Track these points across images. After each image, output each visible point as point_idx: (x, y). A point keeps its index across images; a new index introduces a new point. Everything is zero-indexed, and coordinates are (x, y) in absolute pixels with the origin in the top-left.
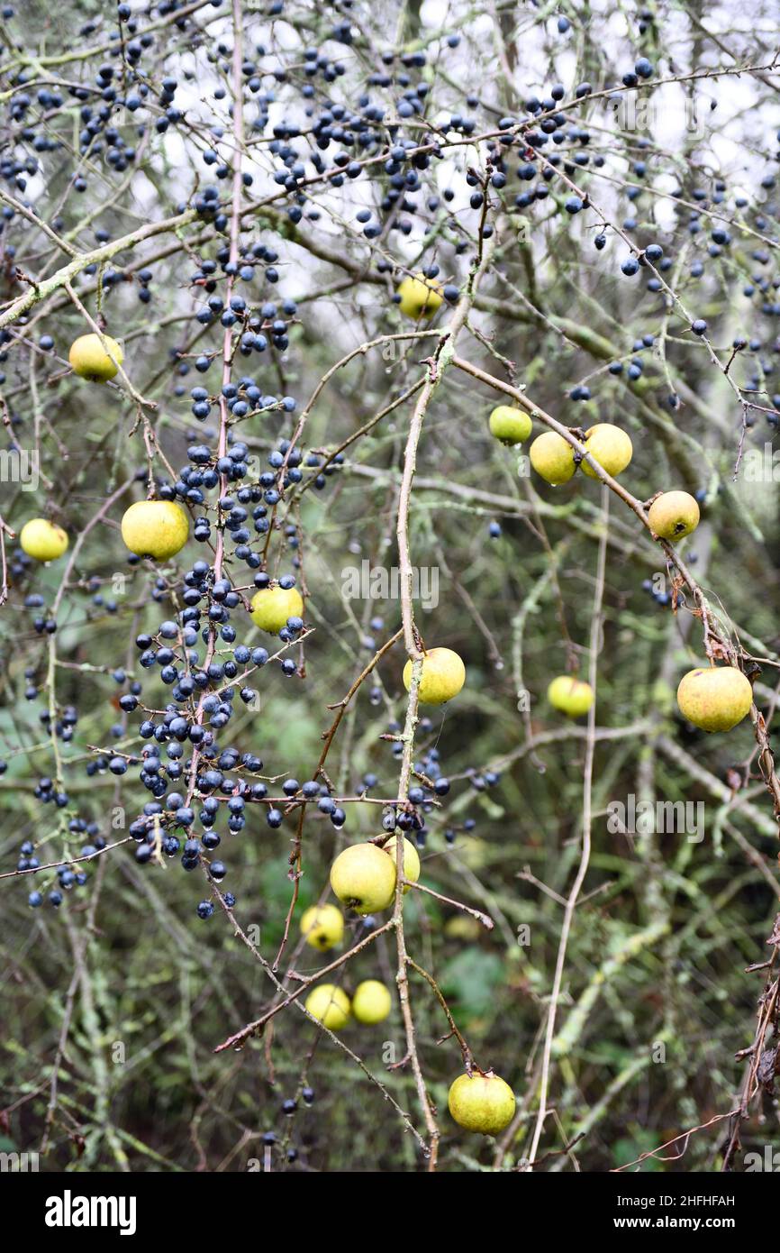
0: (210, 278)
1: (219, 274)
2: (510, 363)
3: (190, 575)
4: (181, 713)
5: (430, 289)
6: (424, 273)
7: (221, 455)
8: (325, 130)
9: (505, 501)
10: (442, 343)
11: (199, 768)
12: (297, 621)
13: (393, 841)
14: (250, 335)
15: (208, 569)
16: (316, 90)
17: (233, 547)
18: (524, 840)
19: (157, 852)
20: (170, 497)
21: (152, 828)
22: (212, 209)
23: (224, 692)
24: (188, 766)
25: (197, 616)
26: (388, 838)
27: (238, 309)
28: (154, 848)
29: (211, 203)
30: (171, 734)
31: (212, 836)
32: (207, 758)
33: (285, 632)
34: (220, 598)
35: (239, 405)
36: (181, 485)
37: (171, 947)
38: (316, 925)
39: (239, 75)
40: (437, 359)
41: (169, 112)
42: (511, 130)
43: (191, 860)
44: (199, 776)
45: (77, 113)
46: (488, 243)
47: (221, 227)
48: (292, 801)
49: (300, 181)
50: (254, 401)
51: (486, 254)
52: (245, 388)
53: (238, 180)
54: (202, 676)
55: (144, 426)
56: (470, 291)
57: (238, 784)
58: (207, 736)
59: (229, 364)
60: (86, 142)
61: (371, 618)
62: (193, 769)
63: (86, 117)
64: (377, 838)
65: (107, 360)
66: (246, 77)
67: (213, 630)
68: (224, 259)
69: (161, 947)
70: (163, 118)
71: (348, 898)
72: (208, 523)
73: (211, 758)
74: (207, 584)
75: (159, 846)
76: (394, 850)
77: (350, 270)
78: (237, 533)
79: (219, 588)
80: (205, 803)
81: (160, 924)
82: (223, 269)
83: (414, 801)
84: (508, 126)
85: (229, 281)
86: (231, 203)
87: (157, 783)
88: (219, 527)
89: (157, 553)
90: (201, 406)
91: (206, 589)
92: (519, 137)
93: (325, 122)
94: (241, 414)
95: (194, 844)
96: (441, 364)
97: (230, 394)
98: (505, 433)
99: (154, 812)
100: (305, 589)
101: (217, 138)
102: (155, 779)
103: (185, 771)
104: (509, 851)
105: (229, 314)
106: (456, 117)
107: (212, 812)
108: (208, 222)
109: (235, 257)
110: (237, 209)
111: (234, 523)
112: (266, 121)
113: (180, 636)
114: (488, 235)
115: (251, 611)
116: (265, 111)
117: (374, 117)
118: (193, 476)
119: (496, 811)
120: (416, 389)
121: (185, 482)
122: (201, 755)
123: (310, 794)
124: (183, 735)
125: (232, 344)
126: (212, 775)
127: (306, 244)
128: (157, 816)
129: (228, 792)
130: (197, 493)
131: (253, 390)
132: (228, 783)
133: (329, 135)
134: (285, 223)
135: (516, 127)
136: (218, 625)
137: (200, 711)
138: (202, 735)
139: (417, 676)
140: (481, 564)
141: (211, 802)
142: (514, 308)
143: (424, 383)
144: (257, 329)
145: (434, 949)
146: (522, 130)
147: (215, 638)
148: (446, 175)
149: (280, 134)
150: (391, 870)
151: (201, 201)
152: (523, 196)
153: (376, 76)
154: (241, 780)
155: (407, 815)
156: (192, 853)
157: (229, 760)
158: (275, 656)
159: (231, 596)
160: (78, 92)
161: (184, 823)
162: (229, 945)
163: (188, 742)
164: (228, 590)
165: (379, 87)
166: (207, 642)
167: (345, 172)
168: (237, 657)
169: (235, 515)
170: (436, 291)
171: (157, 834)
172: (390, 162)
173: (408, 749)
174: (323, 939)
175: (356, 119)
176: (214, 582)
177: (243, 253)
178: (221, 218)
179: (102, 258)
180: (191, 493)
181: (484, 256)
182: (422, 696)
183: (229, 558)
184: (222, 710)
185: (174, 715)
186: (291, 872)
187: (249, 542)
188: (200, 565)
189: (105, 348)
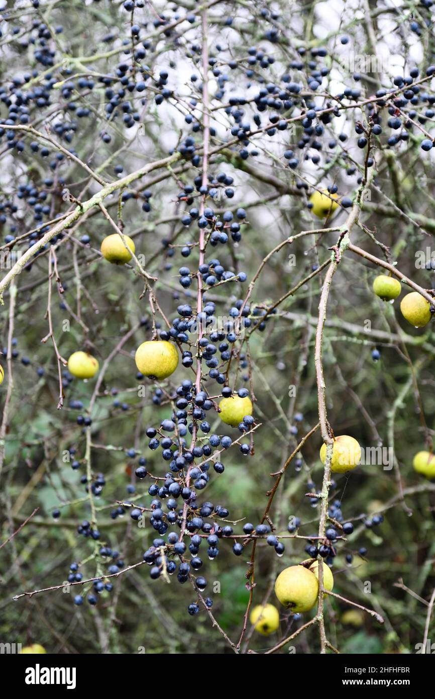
0: (189, 196)
1: (195, 193)
2: (386, 247)
3: (180, 389)
4: (176, 479)
5: (333, 200)
6: (329, 190)
7: (199, 311)
8: (263, 99)
9: (380, 334)
10: (342, 236)
11: (188, 515)
12: (250, 418)
13: (316, 564)
14: (217, 233)
15: (191, 385)
16: (255, 73)
17: (207, 370)
18: (393, 559)
19: (164, 572)
20: (166, 338)
21: (159, 555)
22: (191, 152)
23: (203, 465)
24: (181, 514)
25: (185, 416)
26: (312, 562)
27: (209, 216)
28: (162, 569)
29: (190, 148)
30: (169, 493)
31: (197, 560)
32: (193, 509)
33: (242, 426)
34: (200, 404)
35: (210, 278)
36: (173, 330)
37: (161, 630)
38: (261, 618)
39: (207, 65)
40: (339, 246)
41: (163, 91)
42: (384, 98)
43: (183, 576)
44: (188, 521)
45: (103, 92)
46: (370, 170)
47: (196, 164)
48: (249, 537)
49: (248, 133)
50: (219, 276)
51: (370, 177)
52: (214, 267)
53: (207, 132)
54: (189, 455)
55: (149, 292)
56: (359, 201)
57: (213, 526)
58: (193, 494)
59: (203, 251)
60: (110, 111)
61: (294, 414)
62: (184, 517)
63: (109, 95)
64: (305, 561)
65: (125, 250)
66: (210, 67)
67: (196, 424)
68: (199, 184)
69: (154, 630)
70: (159, 96)
71: (287, 602)
72: (191, 355)
73: (195, 509)
74: (191, 395)
75: (165, 568)
76: (316, 570)
77: (278, 187)
78: (210, 361)
79: (200, 397)
80: (192, 539)
81: (154, 615)
82: (198, 190)
83: (330, 538)
84: (382, 95)
85: (201, 199)
86: (202, 148)
87: (161, 525)
88: (199, 357)
89: (159, 375)
90: (186, 279)
91: (191, 398)
92: (390, 102)
93: (262, 95)
94: (211, 284)
95: (185, 566)
96: (341, 250)
97: (204, 271)
98: (383, 293)
99: (160, 545)
100: (254, 397)
101: (193, 107)
102: (160, 523)
103: (179, 517)
104: (384, 566)
105: (203, 220)
106: (349, 89)
107: (197, 545)
108: (187, 160)
109: (205, 183)
110: (206, 151)
111: (208, 355)
112: (223, 93)
113: (176, 430)
114: (370, 165)
115: (219, 412)
116: (222, 87)
117: (294, 90)
118: (181, 324)
119: (377, 541)
120: (325, 266)
121: (176, 328)
122: (189, 507)
123: (261, 533)
124: (177, 494)
125: (205, 238)
126: (197, 520)
127: (249, 171)
128: (162, 548)
129: (207, 531)
130: (184, 336)
131: (219, 268)
132: (207, 526)
133: (265, 103)
134: (237, 158)
135: (388, 96)
136: (199, 422)
137: (188, 478)
138: (190, 494)
139: (330, 455)
140: (362, 374)
141: (196, 538)
142: (385, 209)
143: (330, 262)
144: (221, 229)
145: (338, 633)
146: (392, 97)
147: (197, 430)
148: (341, 125)
149: (233, 103)
150: (315, 583)
151: (183, 147)
152: (392, 138)
153: (294, 63)
154: (215, 524)
155: (325, 547)
156: (185, 572)
157: (207, 510)
158: (236, 442)
159: (207, 402)
160: (105, 80)
161: (178, 552)
162: (201, 630)
163: (180, 498)
164: (205, 399)
165: (296, 69)
166: (192, 433)
167: (276, 127)
168: (211, 442)
169: (209, 350)
170: (336, 202)
171: (163, 559)
172: (306, 120)
173: (325, 503)
174: (265, 627)
175: (283, 92)
176: (196, 394)
177: (211, 179)
178: (196, 157)
179: (121, 185)
180: (180, 335)
181: (368, 179)
182: (333, 467)
183: (205, 378)
184: (202, 478)
185: (171, 481)
186: (248, 584)
187: (218, 367)
188: (186, 383)
189: (124, 243)
